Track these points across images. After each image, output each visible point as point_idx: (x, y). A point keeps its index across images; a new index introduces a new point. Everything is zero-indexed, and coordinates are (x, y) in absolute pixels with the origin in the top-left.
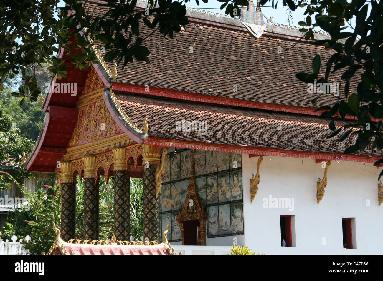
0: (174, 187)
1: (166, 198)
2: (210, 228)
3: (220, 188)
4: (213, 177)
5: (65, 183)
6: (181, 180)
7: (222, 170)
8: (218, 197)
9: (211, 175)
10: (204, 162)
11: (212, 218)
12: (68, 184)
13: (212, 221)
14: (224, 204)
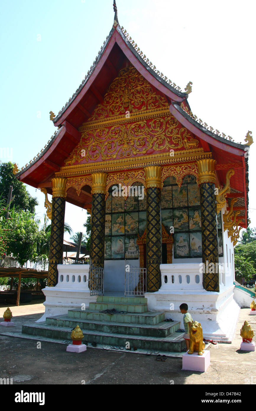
0: (130, 216)
1: (118, 225)
2: (177, 251)
3: (191, 219)
4: (181, 211)
5: (60, 197)
6: (139, 211)
7: (194, 205)
8: (189, 226)
9: (179, 208)
10: (171, 198)
11: (180, 242)
12: (62, 199)
13: (180, 245)
14: (197, 232)
